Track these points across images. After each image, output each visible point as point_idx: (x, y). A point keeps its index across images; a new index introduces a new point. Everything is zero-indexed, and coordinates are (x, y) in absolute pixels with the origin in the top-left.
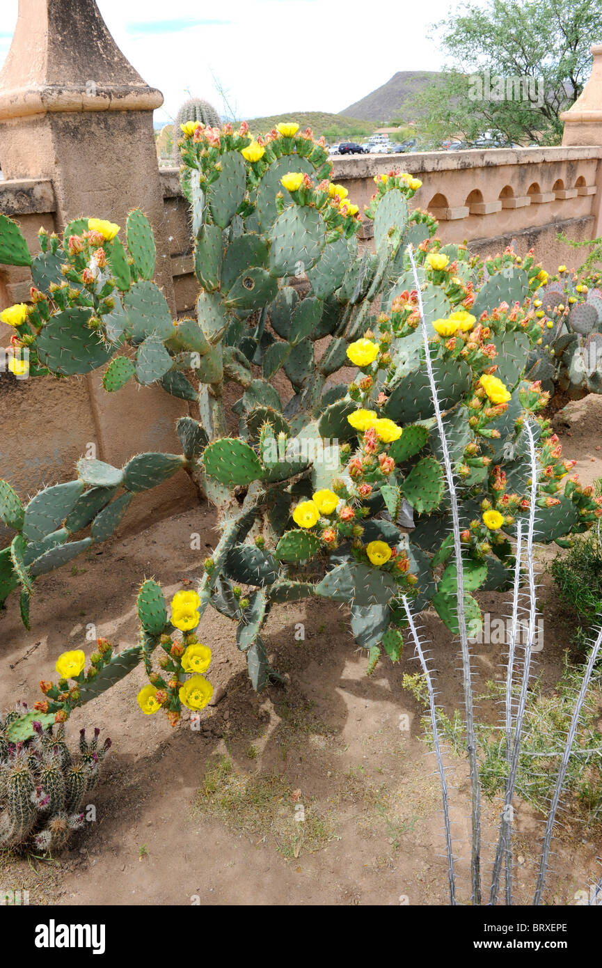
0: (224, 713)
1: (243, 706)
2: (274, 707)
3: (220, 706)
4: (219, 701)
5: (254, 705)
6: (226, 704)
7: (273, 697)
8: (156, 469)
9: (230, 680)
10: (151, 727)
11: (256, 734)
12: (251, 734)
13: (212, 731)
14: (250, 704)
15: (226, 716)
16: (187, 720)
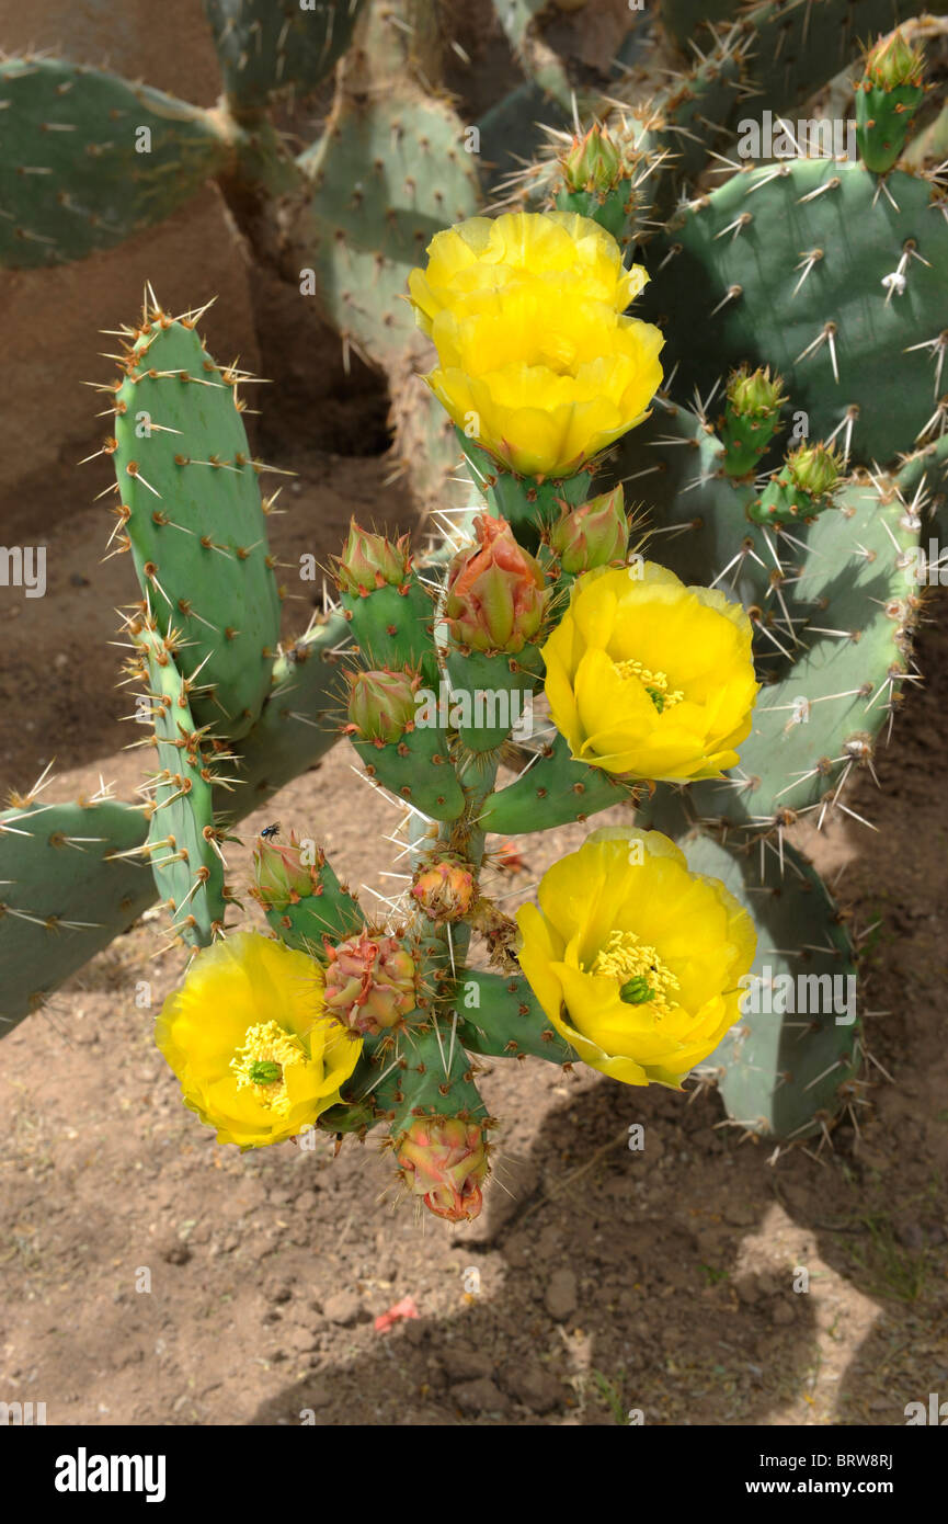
0: (546, 1281)
1: (642, 1244)
2: (821, 1244)
3: (517, 1243)
4: (511, 1222)
5: (708, 1239)
6: (552, 1235)
7: (800, 1196)
8: (98, 150)
9: (552, 1115)
10: (149, 1366)
11: (756, 1386)
12: (730, 1387)
13: (498, 1381)
14: (679, 1233)
15: (561, 1297)
16: (349, 1324)
